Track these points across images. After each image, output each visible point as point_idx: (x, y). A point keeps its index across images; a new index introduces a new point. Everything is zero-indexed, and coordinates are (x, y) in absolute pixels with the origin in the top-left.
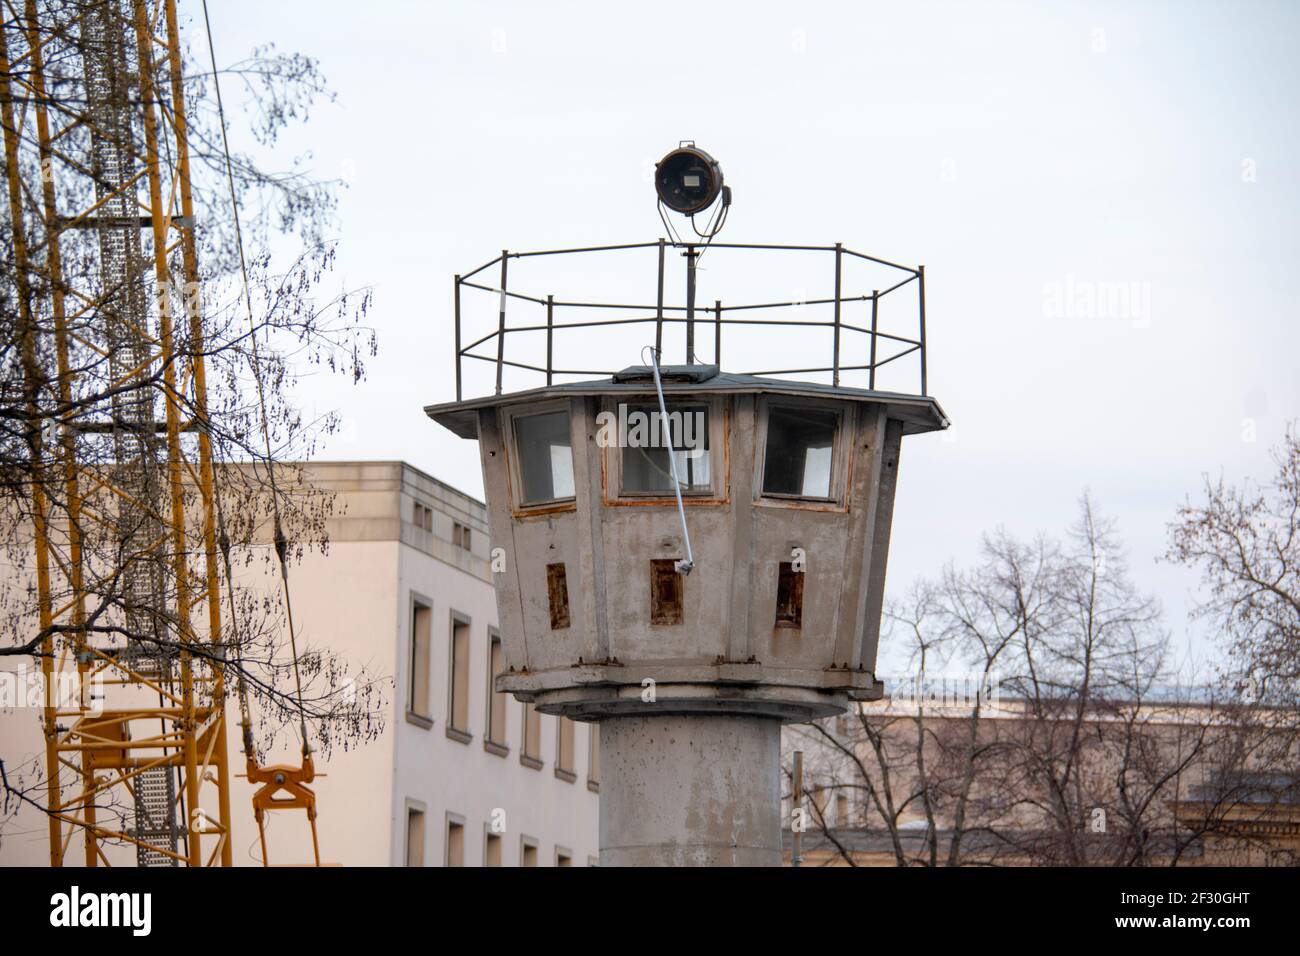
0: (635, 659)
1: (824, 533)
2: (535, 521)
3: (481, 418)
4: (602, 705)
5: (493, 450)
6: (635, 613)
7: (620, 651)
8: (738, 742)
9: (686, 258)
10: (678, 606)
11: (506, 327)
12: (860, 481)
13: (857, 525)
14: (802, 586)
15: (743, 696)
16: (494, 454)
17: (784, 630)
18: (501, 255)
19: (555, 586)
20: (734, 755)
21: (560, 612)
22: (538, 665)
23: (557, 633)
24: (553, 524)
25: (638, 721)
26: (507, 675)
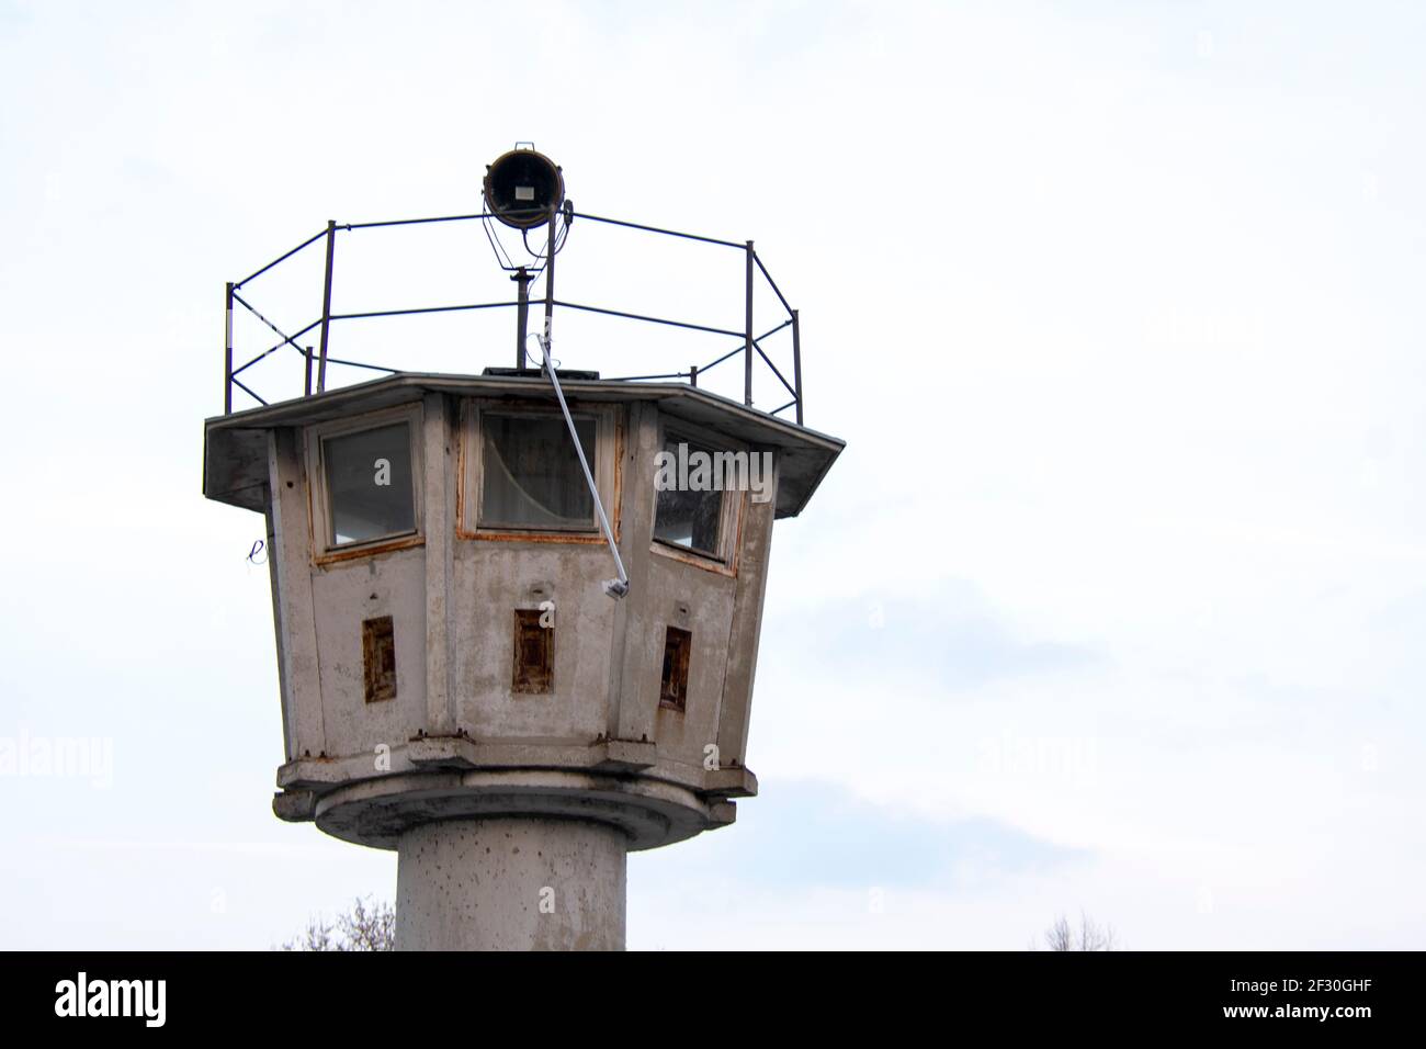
0: (489, 735)
1: (711, 598)
2: (346, 567)
3: (277, 439)
4: (427, 801)
5: (290, 480)
6: (493, 677)
7: (470, 725)
8: (593, 856)
9: (516, 283)
10: (546, 670)
11: (332, 313)
12: (751, 540)
13: (748, 593)
14: (688, 660)
15: (621, 791)
16: (290, 485)
17: (668, 711)
18: (326, 227)
19: (372, 648)
20: (589, 873)
21: (377, 681)
22: (342, 750)
23: (375, 707)
24: (377, 570)
25: (470, 825)
26: (301, 760)
